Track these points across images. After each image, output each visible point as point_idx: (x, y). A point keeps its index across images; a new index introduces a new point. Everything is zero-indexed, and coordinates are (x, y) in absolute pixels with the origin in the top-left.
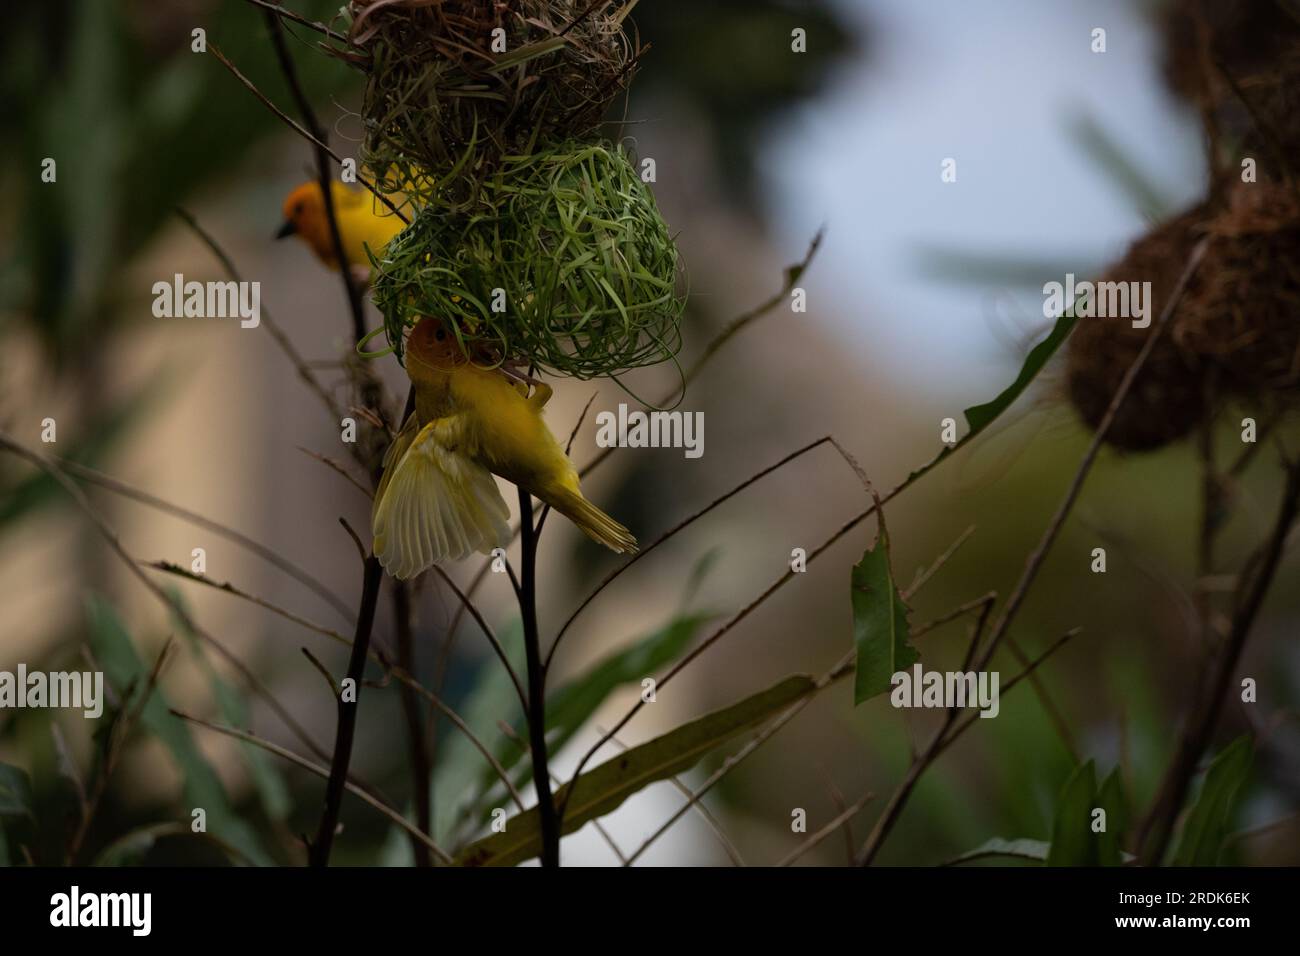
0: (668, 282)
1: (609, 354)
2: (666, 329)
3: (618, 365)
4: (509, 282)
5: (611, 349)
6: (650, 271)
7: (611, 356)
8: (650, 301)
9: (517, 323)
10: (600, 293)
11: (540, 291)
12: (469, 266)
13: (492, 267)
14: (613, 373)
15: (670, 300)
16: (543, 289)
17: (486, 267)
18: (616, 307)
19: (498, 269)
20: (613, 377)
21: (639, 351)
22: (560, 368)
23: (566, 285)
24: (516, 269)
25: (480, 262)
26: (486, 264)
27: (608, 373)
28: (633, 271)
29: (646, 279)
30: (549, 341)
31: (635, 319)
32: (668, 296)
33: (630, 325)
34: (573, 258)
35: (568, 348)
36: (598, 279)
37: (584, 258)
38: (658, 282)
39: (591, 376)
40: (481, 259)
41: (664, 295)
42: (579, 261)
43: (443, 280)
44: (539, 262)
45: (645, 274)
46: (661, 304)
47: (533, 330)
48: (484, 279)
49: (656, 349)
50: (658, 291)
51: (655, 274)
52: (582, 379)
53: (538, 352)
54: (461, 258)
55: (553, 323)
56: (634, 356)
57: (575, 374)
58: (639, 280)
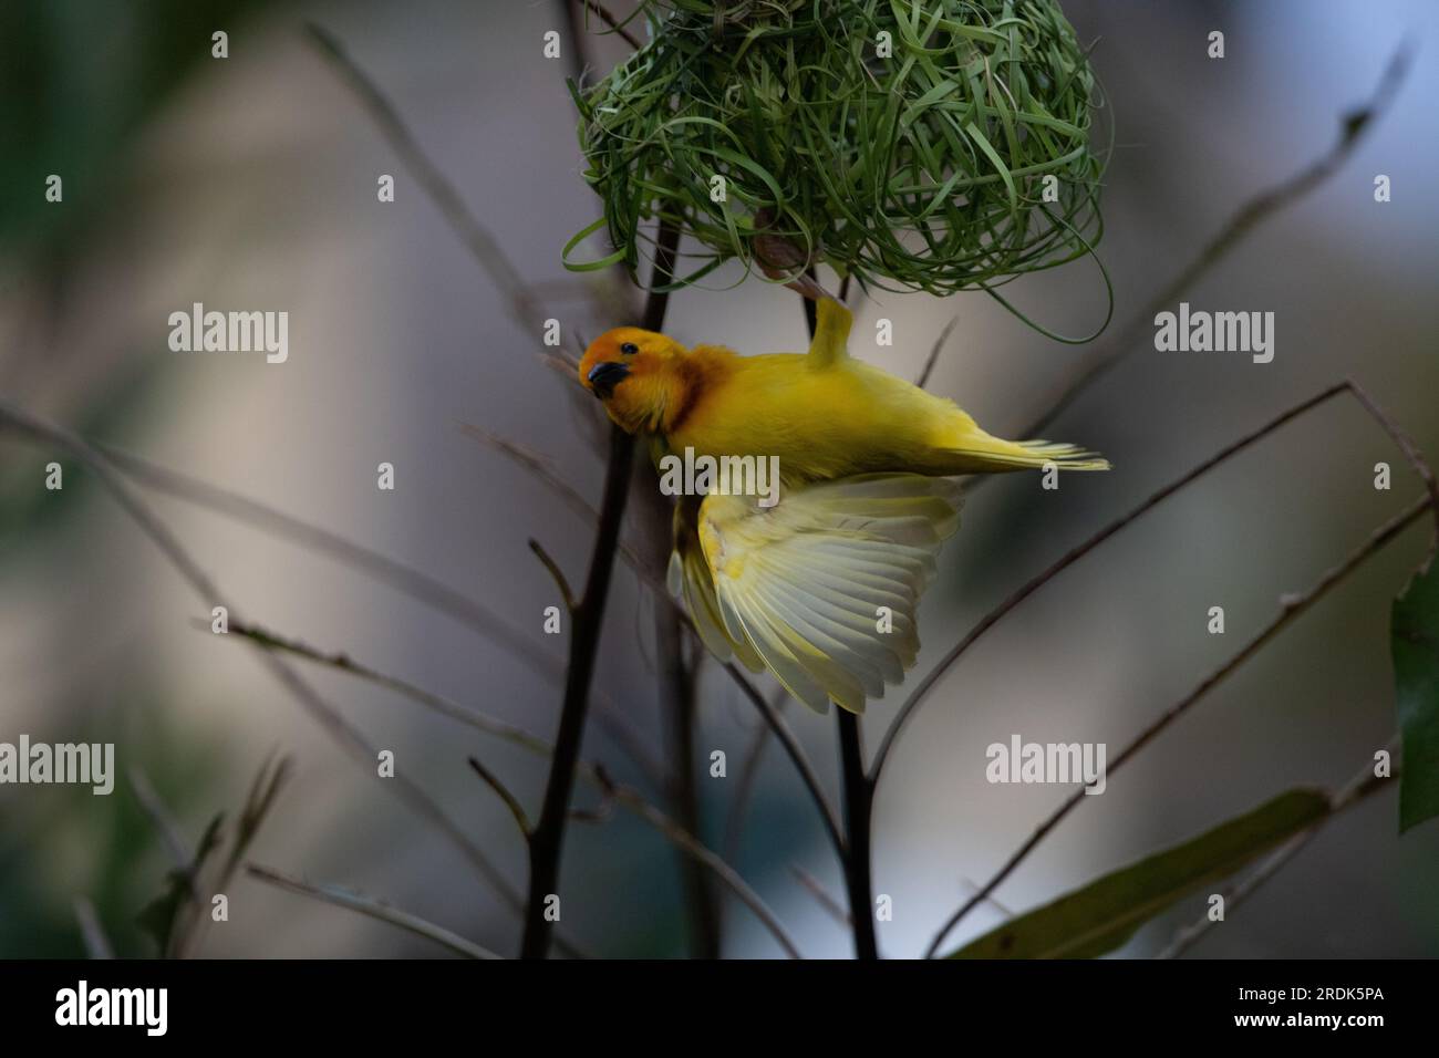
0: (1080, 126)
1: (983, 251)
2: (1077, 207)
3: (997, 269)
4: (814, 138)
5: (986, 240)
6: (1048, 108)
7: (985, 254)
8: (1050, 159)
9: (829, 206)
10: (967, 150)
11: (867, 150)
12: (745, 111)
13: (784, 113)
14: (989, 283)
15: (1083, 157)
16: (872, 145)
17: (774, 113)
18: (995, 171)
19: (795, 116)
20: (989, 290)
21: (1032, 243)
22: (902, 278)
23: (910, 136)
24: (824, 113)
25: (765, 106)
26: (774, 107)
27: (980, 284)
28: (1020, 107)
29: (1042, 122)
30: (883, 233)
31: (1025, 191)
32: (1079, 151)
33: (1019, 201)
34: (921, 92)
35: (912, 243)
36: (963, 127)
37: (940, 91)
38: (1062, 125)
39: (952, 290)
40: (767, 102)
41: (1073, 148)
42: (931, 97)
43: (705, 137)
44: (865, 102)
45: (1040, 113)
46: (1068, 164)
47: (856, 215)
48: (771, 133)
49: (1060, 240)
50: (1064, 142)
51: (1057, 114)
52: (938, 294)
53: (864, 251)
54: (733, 99)
55: (889, 204)
56: (1023, 254)
57: (926, 286)
58: (1031, 125)
